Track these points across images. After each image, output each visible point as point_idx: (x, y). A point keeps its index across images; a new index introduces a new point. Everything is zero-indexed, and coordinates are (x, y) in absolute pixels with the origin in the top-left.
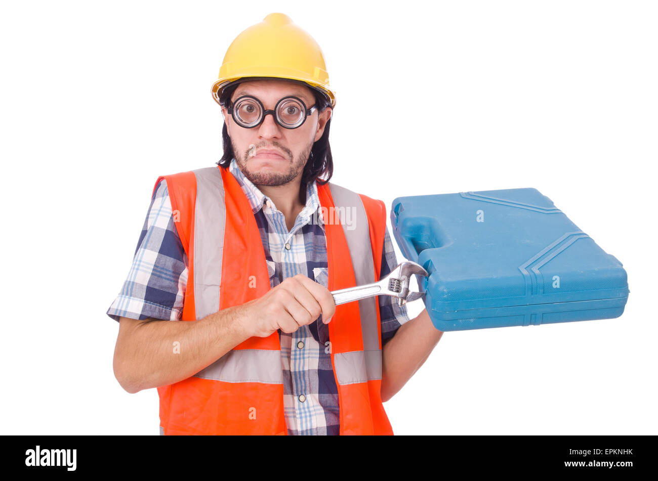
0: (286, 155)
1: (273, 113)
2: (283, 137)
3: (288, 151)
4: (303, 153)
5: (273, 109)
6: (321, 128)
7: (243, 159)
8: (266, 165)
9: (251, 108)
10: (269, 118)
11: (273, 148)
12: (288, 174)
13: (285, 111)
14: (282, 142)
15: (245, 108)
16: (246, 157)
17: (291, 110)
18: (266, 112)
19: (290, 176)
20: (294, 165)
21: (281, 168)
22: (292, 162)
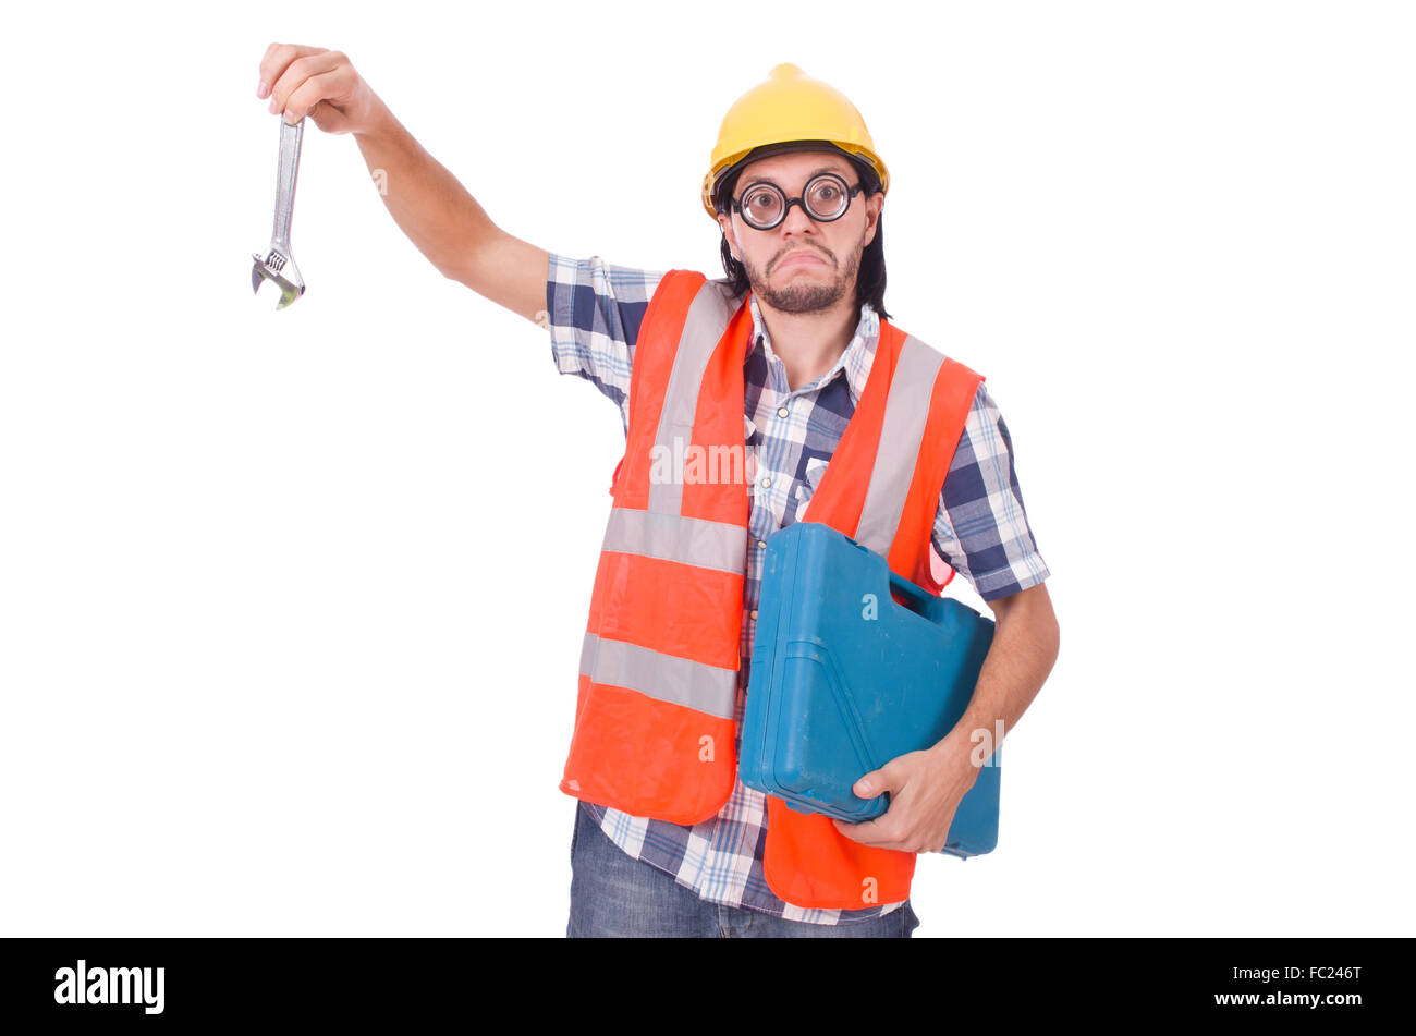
0: (826, 257)
1: (800, 202)
2: (820, 232)
3: (830, 253)
4: (852, 256)
5: (800, 197)
6: (871, 224)
7: (763, 276)
8: (800, 272)
9: (766, 200)
10: (795, 209)
11: (809, 247)
12: (832, 285)
13: (817, 196)
14: (817, 238)
15: (757, 202)
16: (767, 273)
17: (826, 193)
18: (789, 203)
19: (835, 289)
20: (840, 273)
21: (821, 276)
22: (836, 267)
